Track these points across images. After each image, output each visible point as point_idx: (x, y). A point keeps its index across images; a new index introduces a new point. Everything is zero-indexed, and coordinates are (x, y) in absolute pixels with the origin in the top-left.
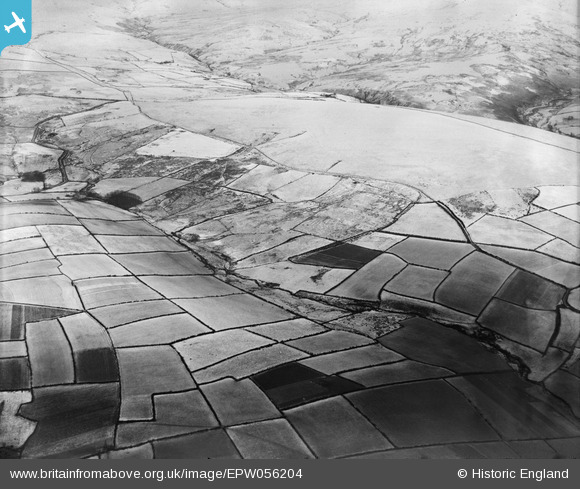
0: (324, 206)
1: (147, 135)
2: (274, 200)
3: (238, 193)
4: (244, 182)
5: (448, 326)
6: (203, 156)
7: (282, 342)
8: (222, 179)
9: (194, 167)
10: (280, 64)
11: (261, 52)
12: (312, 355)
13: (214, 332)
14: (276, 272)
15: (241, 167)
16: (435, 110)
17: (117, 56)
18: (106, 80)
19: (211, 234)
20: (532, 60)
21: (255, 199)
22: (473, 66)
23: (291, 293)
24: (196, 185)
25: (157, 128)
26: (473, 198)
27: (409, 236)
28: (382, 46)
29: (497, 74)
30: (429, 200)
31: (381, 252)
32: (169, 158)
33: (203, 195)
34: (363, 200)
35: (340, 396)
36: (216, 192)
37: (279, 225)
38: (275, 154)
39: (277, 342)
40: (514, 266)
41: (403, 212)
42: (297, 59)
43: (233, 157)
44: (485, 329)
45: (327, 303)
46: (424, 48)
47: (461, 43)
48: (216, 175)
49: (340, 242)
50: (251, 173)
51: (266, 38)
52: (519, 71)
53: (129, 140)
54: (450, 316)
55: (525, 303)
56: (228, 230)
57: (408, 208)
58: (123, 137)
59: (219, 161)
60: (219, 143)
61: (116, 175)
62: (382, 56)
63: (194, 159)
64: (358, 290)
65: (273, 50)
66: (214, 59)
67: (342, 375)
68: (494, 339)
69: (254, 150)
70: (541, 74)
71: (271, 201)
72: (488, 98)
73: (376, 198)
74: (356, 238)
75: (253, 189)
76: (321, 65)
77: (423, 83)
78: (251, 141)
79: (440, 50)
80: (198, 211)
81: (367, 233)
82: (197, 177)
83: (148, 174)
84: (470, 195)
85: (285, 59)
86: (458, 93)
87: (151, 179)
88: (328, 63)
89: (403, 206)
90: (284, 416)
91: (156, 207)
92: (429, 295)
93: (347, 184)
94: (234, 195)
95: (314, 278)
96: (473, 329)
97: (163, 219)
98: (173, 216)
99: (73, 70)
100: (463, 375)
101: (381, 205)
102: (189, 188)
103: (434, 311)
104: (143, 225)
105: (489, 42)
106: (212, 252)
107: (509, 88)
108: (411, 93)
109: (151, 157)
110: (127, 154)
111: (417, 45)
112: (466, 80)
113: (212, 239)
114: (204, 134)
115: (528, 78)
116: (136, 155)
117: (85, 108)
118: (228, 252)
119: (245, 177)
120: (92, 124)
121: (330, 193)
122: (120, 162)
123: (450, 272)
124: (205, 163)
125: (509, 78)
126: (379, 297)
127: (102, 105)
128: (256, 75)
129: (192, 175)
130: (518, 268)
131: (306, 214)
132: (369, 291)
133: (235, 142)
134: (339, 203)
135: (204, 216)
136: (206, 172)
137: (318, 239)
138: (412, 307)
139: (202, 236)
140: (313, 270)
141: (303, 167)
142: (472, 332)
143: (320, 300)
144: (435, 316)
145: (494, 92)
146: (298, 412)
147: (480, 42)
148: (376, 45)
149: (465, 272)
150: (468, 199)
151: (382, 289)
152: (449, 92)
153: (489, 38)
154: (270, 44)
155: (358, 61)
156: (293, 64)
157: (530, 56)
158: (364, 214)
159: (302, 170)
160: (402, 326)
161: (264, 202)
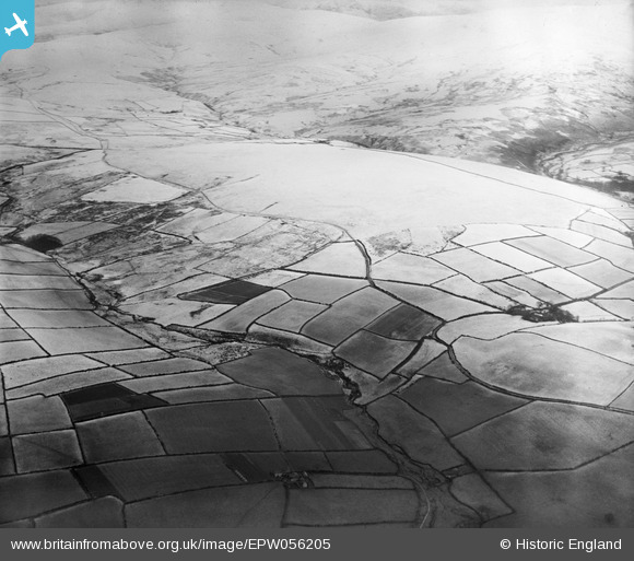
0: (239, 246)
1: (99, 181)
2: (194, 241)
3: (162, 236)
4: (174, 225)
5: (305, 356)
6: (145, 201)
7: (114, 366)
8: (154, 222)
9: (132, 211)
10: (297, 112)
11: (283, 100)
12: (136, 377)
13: (49, 356)
14: (158, 308)
15: (178, 211)
16: (439, 155)
17: (121, 106)
18: (91, 129)
19: (115, 274)
20: (576, 102)
21: (175, 241)
22: (504, 110)
23: (162, 327)
24: (124, 229)
25: (111, 174)
26: (392, 237)
27: (308, 273)
28: (416, 90)
29: (527, 118)
30: (349, 239)
31: (272, 288)
32: (111, 203)
33: (128, 238)
34: (281, 241)
35: (139, 412)
36: (142, 235)
37: (184, 264)
38: (216, 198)
39: (109, 366)
40: (399, 299)
41: (316, 250)
42: (315, 106)
43: (176, 201)
44: (338, 358)
45: (193, 335)
46: (462, 92)
47: (504, 86)
48: (150, 219)
49: (236, 279)
50: (184, 216)
51: (292, 85)
52: (556, 114)
53: (79, 186)
54: (310, 347)
55: (390, 334)
56: (134, 269)
57: (324, 247)
58: (74, 184)
59: (160, 206)
60: (168, 187)
61: (50, 221)
62: (410, 101)
63: (135, 204)
64: (231, 324)
65: (296, 98)
66: (229, 107)
67: (154, 394)
68: (343, 367)
69: (200, 194)
70: (581, 117)
71: (191, 242)
72: (505, 143)
73: (297, 238)
74: (254, 275)
75: (179, 231)
76: (338, 112)
77: (438, 127)
78: (201, 185)
79: (478, 94)
80: (114, 253)
81: (269, 270)
82: (130, 221)
83: (81, 219)
84: (391, 234)
85: (304, 106)
86: (471, 137)
87: (83, 223)
88: (348, 109)
89: (319, 245)
90: (74, 427)
91: (75, 250)
92: (296, 328)
93: (275, 225)
94: (159, 237)
95: (193, 314)
96: (327, 358)
97: (76, 261)
98: (88, 258)
99: (61, 120)
100: (283, 397)
101: (298, 244)
102: (116, 231)
103: (296, 342)
104: (54, 266)
105: (536, 84)
106: (107, 291)
107: (537, 132)
108: (418, 139)
109: (93, 203)
110: (71, 200)
111: (454, 89)
112: (488, 124)
113: (115, 279)
114: (155, 179)
115: (564, 121)
116: (80, 201)
117: (53, 156)
118: (123, 291)
119: (177, 220)
120: (50, 172)
121: (253, 234)
122: (59, 209)
123: (330, 306)
124: (144, 208)
125: (541, 122)
126: (247, 329)
127: (72, 154)
128: (263, 123)
129: (125, 219)
130: (403, 301)
131: (217, 254)
132: (240, 325)
133: (184, 187)
134: (256, 244)
135: (116, 257)
136: (141, 216)
137: (216, 277)
138: (276, 338)
139: (106, 276)
140: (196, 305)
141: (237, 210)
142: (324, 362)
143: (187, 333)
144: (296, 347)
145: (517, 136)
146: (90, 424)
147: (526, 84)
148: (410, 90)
149: (347, 306)
150: (387, 238)
151: (254, 322)
152: (462, 137)
153: (538, 80)
154: (295, 91)
155: (382, 106)
156: (310, 111)
157: (575, 98)
158: (276, 253)
159: (235, 212)
160: (250, 354)
161: (184, 243)
